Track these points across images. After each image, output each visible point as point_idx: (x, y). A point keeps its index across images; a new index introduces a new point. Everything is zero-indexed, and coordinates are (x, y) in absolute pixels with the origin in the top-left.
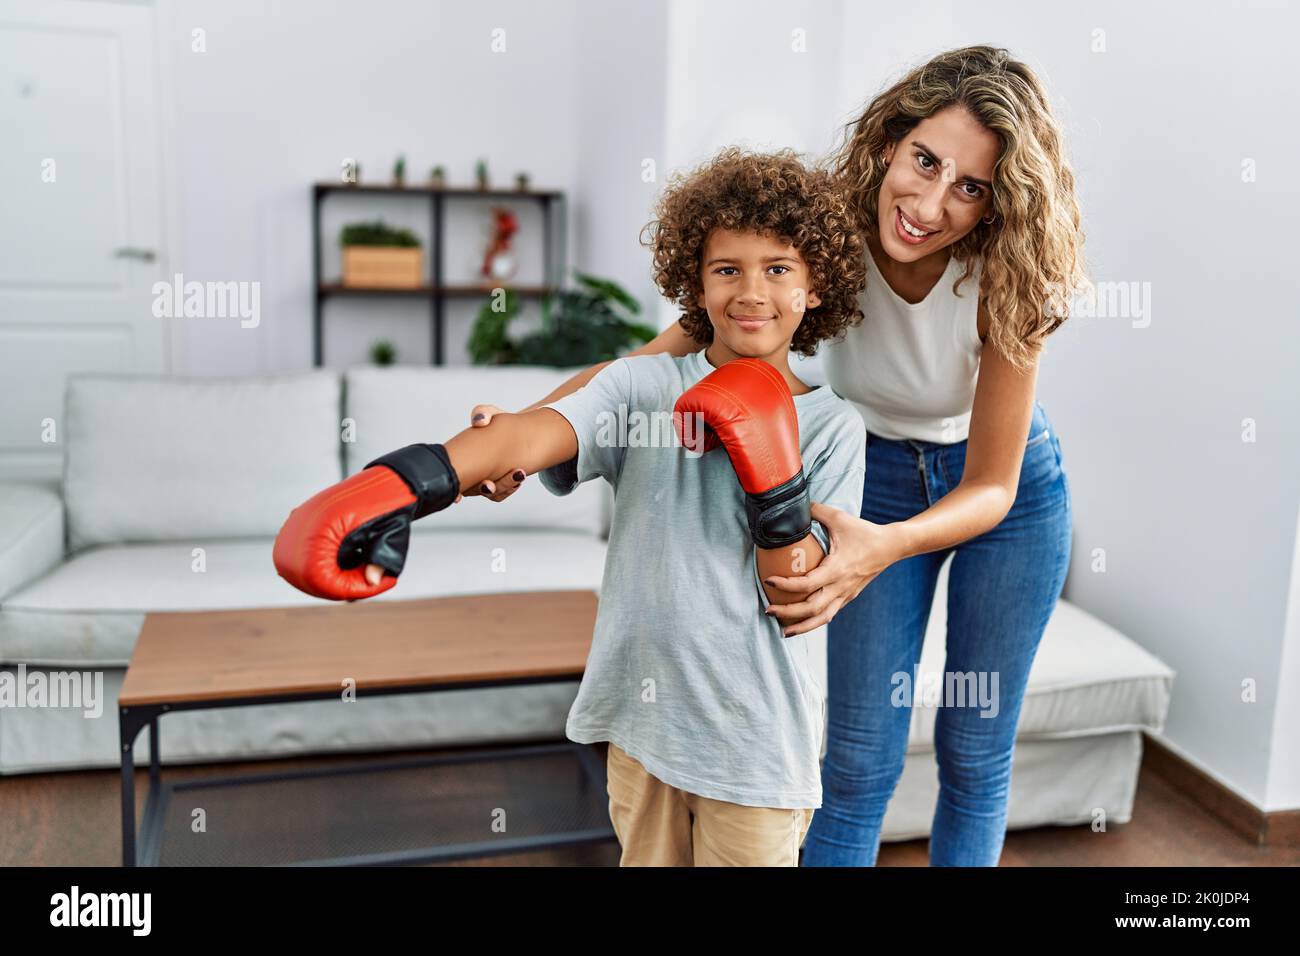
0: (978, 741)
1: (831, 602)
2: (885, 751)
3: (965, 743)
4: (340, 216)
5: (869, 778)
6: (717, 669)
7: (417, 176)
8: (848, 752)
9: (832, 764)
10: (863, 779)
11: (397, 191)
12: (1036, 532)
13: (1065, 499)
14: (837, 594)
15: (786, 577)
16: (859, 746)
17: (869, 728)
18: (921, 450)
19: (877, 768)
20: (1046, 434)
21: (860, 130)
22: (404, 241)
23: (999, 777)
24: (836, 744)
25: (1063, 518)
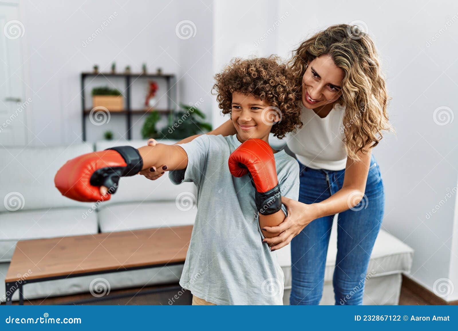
0: (351, 284)
1: (289, 236)
2: (315, 290)
3: (346, 285)
4: (91, 85)
5: (310, 301)
6: (245, 263)
7: (120, 69)
8: (301, 291)
9: (294, 295)
10: (307, 301)
11: (113, 75)
12: (372, 203)
13: (383, 190)
14: (292, 232)
15: (271, 227)
16: (305, 288)
17: (309, 281)
18: (327, 173)
19: (313, 297)
20: (375, 165)
21: (298, 53)
22: (116, 93)
23: (359, 298)
24: (296, 288)
25: (382, 197)
